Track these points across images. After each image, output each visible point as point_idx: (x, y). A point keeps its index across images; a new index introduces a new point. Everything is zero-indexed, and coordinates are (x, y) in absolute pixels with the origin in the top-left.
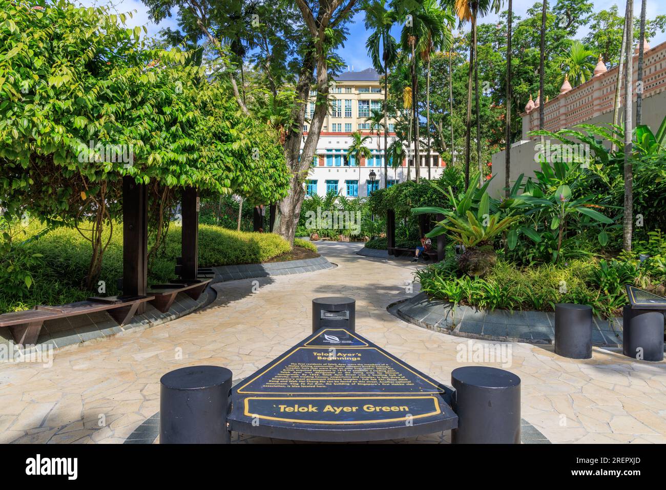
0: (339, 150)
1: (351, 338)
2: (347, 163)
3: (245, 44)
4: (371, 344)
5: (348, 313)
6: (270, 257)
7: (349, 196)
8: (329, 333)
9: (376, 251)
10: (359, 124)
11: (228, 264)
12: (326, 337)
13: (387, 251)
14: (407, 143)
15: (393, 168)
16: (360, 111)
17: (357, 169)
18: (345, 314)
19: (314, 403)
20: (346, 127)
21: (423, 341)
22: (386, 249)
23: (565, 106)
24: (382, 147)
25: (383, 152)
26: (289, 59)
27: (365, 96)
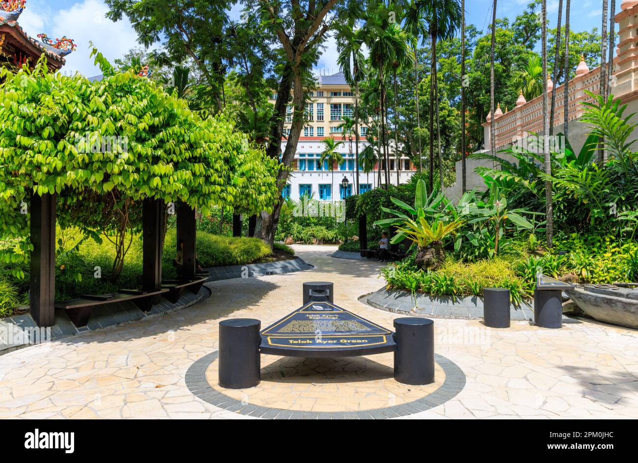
0: (312, 155)
1: (330, 307)
2: (319, 167)
3: (225, 63)
4: (344, 310)
5: (328, 291)
6: (252, 259)
7: (322, 200)
8: (315, 304)
9: (350, 253)
10: (331, 128)
11: (215, 266)
12: (314, 307)
13: (360, 253)
14: (378, 149)
15: (365, 173)
16: (332, 114)
17: (330, 175)
18: (326, 293)
19: (310, 339)
20: (318, 131)
21: (385, 319)
22: (359, 252)
23: (521, 118)
24: (354, 151)
25: (355, 157)
26: (266, 76)
27: (336, 100)
